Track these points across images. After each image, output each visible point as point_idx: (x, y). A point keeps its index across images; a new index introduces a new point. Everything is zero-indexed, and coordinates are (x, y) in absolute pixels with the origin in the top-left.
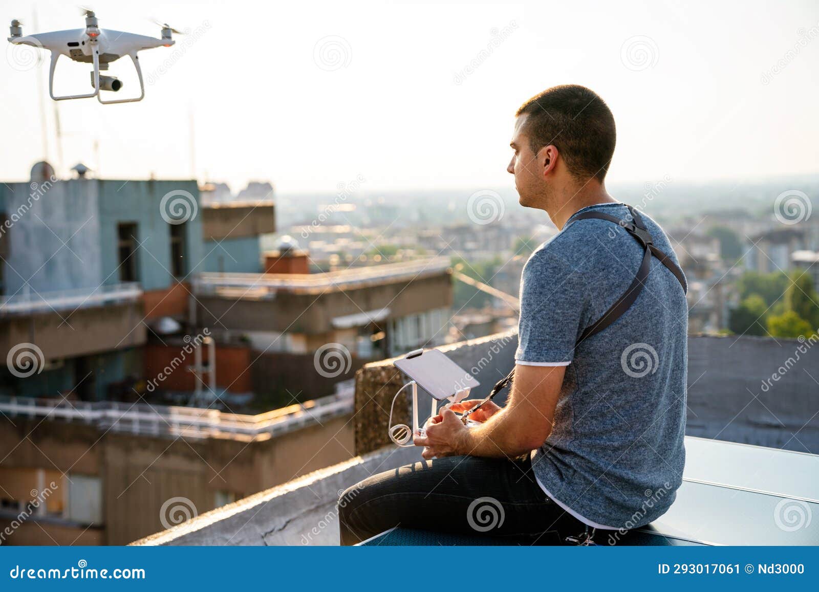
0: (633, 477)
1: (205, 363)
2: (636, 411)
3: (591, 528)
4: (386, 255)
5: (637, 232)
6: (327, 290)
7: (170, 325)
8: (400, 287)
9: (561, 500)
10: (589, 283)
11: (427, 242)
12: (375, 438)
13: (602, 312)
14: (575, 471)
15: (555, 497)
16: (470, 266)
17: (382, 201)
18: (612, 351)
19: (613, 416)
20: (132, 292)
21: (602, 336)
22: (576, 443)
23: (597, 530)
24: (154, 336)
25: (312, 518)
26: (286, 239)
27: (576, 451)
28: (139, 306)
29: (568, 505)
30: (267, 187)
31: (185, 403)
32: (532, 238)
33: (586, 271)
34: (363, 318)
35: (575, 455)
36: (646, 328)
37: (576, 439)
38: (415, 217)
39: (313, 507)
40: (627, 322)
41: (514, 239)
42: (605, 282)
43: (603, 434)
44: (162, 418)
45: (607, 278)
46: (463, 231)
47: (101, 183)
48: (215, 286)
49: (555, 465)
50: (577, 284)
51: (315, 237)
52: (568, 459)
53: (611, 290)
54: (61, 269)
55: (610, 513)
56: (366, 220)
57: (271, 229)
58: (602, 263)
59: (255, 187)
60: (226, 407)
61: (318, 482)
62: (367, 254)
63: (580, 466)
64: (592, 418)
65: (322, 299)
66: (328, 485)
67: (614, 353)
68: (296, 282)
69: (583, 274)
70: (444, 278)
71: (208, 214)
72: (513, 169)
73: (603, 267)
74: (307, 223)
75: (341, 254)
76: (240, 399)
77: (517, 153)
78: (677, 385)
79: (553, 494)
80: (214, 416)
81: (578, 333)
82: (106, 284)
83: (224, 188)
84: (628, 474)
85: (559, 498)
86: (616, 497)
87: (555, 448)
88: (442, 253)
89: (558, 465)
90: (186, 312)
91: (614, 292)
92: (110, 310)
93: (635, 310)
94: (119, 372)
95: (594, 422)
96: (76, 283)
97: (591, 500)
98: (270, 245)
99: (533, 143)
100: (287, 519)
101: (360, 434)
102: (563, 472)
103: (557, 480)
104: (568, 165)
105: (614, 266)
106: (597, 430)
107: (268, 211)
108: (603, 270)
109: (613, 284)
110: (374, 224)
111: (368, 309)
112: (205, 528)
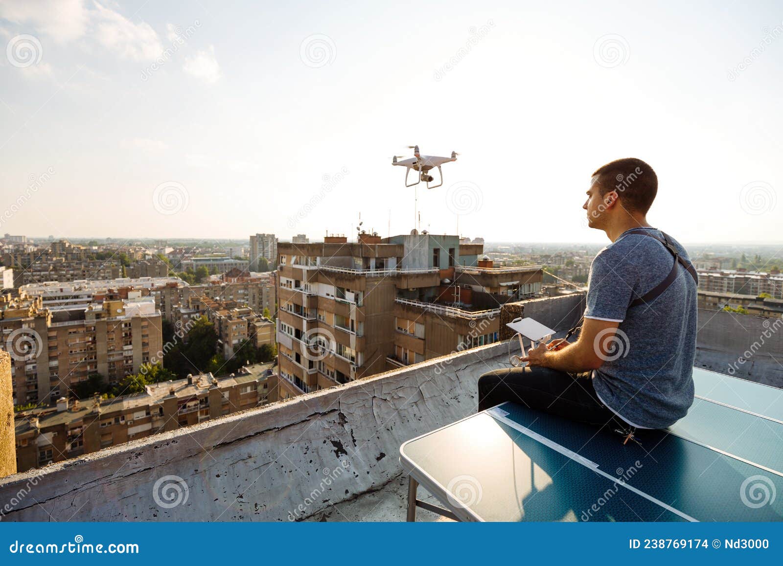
0: (662, 399)
1: (457, 294)
2: (664, 358)
3: (633, 427)
4: (519, 263)
5: (669, 245)
6: (499, 273)
7: (447, 281)
8: (524, 274)
9: (612, 408)
10: (640, 272)
11: (534, 260)
12: (508, 333)
13: (646, 291)
14: (621, 391)
15: (608, 405)
16: (549, 268)
17: (519, 246)
18: (648, 318)
19: (647, 359)
20: (437, 270)
21: (642, 308)
22: (621, 373)
23: (637, 429)
24: (442, 283)
25: (478, 366)
26: (485, 256)
27: (622, 379)
28: (438, 274)
29: (617, 411)
30: (482, 240)
31: (451, 306)
32: (573, 260)
33: (638, 265)
34: (510, 284)
35: (621, 381)
36: (674, 306)
37: (620, 371)
38: (530, 251)
39: (478, 361)
40: (661, 301)
41: (566, 261)
42: (650, 273)
43: (641, 370)
44: (443, 309)
45: (651, 271)
46: (547, 257)
47: (429, 236)
48: (462, 270)
49: (608, 385)
50: (632, 272)
51: (496, 256)
52: (616, 383)
53: (653, 279)
54: (417, 261)
55: (647, 420)
56: (513, 252)
57: (481, 253)
58: (649, 261)
59: (477, 239)
60: (463, 308)
61: (480, 351)
62: (513, 263)
63: (625, 389)
64: (632, 359)
65: (496, 276)
66: (485, 353)
67: (649, 319)
68: (488, 270)
69: (636, 266)
70: (540, 272)
71: (462, 247)
72: (587, 206)
73: (649, 263)
74: (493, 252)
75: (504, 262)
76: (468, 306)
77: (590, 197)
78: (691, 344)
79: (607, 403)
80: (459, 311)
81: (630, 303)
82: (429, 267)
83: (468, 239)
84: (659, 397)
85: (611, 406)
86: (651, 410)
87: (606, 375)
88: (538, 263)
89: (609, 385)
90: (453, 277)
91: (655, 280)
92: (430, 275)
93: (668, 293)
94: (431, 294)
95: (634, 361)
96: (421, 265)
97: (633, 410)
98: (480, 257)
99: (601, 190)
100: (466, 365)
101: (502, 331)
102: (613, 390)
103: (609, 395)
104: (623, 204)
105: (656, 264)
106: (636, 366)
107: (482, 246)
108: (650, 265)
109: (655, 275)
110: (516, 253)
111: (512, 281)
112: (431, 365)
